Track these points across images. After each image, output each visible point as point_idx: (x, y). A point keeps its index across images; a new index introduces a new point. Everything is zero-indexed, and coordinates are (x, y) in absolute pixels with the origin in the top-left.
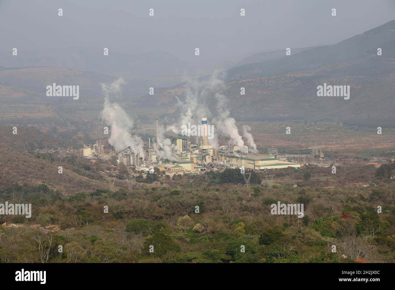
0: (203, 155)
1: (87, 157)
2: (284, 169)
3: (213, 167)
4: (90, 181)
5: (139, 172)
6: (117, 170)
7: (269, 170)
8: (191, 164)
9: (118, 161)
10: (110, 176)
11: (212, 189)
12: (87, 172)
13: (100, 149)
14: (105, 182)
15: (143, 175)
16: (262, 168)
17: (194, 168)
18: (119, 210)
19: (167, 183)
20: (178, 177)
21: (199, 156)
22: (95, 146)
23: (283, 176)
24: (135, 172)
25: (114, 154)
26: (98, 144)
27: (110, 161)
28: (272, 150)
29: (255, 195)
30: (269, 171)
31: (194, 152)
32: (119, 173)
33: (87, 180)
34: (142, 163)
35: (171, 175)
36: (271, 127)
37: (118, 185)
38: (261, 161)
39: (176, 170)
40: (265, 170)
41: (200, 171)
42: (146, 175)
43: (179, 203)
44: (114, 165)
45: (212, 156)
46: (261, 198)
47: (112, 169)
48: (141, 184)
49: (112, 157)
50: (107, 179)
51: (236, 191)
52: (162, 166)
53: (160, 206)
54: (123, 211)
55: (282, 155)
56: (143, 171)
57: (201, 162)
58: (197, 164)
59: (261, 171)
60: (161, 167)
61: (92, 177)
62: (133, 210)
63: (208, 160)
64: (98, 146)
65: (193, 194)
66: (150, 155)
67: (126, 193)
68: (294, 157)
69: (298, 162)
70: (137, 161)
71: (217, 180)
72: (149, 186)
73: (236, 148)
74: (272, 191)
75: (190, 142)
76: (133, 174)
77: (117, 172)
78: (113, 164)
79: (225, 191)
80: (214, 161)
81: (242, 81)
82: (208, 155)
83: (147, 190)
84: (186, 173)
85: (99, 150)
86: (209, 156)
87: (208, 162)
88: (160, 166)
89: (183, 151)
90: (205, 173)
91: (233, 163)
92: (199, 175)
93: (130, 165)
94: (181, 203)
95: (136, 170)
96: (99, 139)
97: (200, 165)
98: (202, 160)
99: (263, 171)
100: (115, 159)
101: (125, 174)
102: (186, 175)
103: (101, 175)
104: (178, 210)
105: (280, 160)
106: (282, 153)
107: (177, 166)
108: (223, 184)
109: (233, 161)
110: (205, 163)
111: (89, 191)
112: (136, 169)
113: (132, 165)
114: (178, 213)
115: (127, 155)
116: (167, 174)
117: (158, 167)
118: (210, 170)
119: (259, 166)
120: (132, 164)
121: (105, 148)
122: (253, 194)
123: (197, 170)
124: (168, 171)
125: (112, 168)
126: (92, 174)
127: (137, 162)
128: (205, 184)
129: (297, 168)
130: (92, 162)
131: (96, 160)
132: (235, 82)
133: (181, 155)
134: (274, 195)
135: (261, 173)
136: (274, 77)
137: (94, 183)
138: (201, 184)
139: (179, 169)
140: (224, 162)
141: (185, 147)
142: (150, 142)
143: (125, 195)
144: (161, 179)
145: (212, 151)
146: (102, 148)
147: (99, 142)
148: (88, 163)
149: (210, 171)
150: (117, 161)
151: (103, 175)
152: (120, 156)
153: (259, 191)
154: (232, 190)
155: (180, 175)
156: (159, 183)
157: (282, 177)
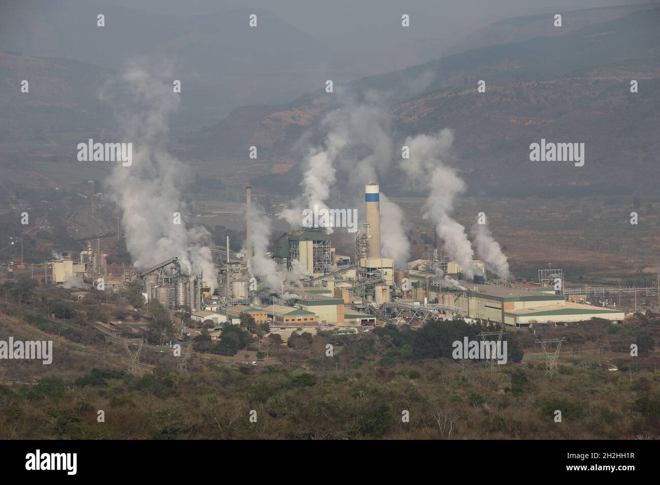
0: (368, 282)
1: (62, 283)
2: (581, 323)
3: (394, 316)
4: (70, 348)
5: (200, 325)
6: (142, 319)
7: (543, 325)
8: (335, 306)
9: (146, 295)
10: (124, 335)
11: (400, 373)
12: (64, 324)
13: (98, 262)
14: (112, 351)
15: (212, 332)
16: (523, 320)
17: (343, 317)
18: (167, 424)
19: (273, 356)
20: (301, 341)
21: (357, 284)
22: (84, 255)
23: (578, 342)
24: (191, 325)
25: (134, 278)
26: (93, 252)
27: (123, 294)
28: (547, 274)
29: (516, 391)
30: (541, 328)
31: (344, 276)
32: (148, 326)
33: (62, 345)
34: (208, 301)
35: (285, 334)
36: (545, 212)
37: (145, 358)
38: (522, 303)
39: (296, 321)
40: (531, 326)
41: (359, 325)
42: (219, 333)
43: (323, 408)
44: (136, 307)
45: (391, 287)
46: (531, 398)
47: (130, 318)
48: (206, 357)
49: (130, 285)
50: (115, 343)
51: (464, 379)
52: (259, 310)
53: (274, 415)
54: (178, 426)
55: (575, 287)
56: (210, 324)
57: (361, 302)
58: (353, 306)
59: (519, 328)
60: (258, 313)
61: (77, 337)
62: (203, 423)
63: (382, 297)
64: (93, 256)
65: (350, 385)
66: (229, 280)
67: (173, 379)
68: (607, 294)
69: (617, 307)
70: (195, 295)
71: (406, 349)
72: (229, 362)
73: (453, 268)
74: (560, 380)
75: (333, 250)
76: (185, 329)
77: (143, 326)
78: (131, 304)
79: (435, 377)
80: (397, 300)
81: (468, 91)
82: (382, 282)
83: (227, 372)
84: (324, 329)
85: (95, 267)
86: (384, 287)
87: (382, 303)
88: (257, 310)
89: (315, 271)
90: (374, 331)
91: (446, 305)
92: (355, 336)
93: (177, 307)
94: (328, 408)
95: (194, 321)
96: (94, 238)
97: (359, 309)
98: (366, 296)
99: (525, 329)
100: (136, 289)
101: (165, 330)
102: (323, 336)
103: (99, 331)
104: (322, 426)
105: (570, 299)
106: (574, 282)
107: (301, 312)
108: (423, 360)
109: (446, 301)
110: (373, 304)
111: (68, 373)
112: (193, 317)
113: (182, 307)
114: (321, 433)
115: (171, 282)
116: (274, 330)
117: (250, 313)
118: (385, 323)
119: (515, 316)
120: (182, 303)
121: (109, 261)
122: (510, 387)
123: (353, 323)
124: (276, 324)
125: (128, 314)
126: (78, 328)
127: (195, 299)
128: (373, 360)
129: (615, 323)
130: (75, 299)
131: (86, 293)
132: (450, 93)
133: (309, 282)
134: (565, 390)
135: (519, 333)
136: (553, 82)
137: (83, 354)
138: (364, 359)
139: (306, 319)
140: (422, 302)
141: (319, 262)
142: (230, 247)
143: (169, 383)
144: (258, 346)
145: (390, 272)
146: (103, 262)
147: (94, 246)
148: (66, 300)
149: (386, 326)
150: (142, 295)
151: (108, 333)
152: (152, 282)
153: (525, 379)
154: (452, 375)
155: (307, 336)
156: (253, 354)
157: (575, 346)
